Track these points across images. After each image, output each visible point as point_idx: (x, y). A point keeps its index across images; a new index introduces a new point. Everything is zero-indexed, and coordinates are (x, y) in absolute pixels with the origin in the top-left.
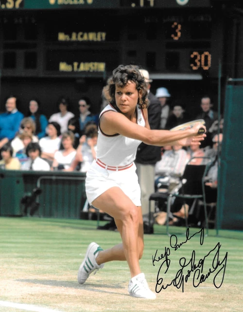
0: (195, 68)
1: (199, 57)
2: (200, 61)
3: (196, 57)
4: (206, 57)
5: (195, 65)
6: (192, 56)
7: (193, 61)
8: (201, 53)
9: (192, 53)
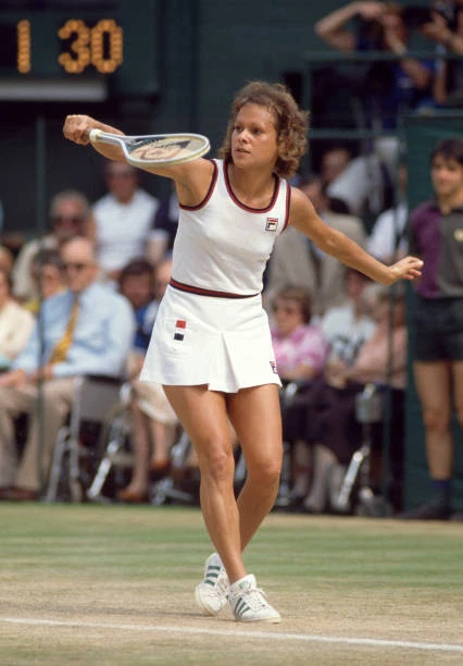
0: (73, 67)
1: (84, 36)
2: (89, 46)
3: (74, 36)
4: (106, 37)
5: (75, 56)
6: (64, 33)
7: (67, 46)
8: (91, 24)
9: (62, 25)
